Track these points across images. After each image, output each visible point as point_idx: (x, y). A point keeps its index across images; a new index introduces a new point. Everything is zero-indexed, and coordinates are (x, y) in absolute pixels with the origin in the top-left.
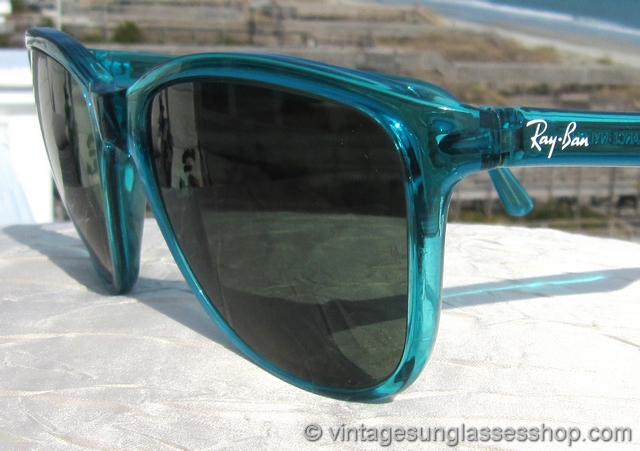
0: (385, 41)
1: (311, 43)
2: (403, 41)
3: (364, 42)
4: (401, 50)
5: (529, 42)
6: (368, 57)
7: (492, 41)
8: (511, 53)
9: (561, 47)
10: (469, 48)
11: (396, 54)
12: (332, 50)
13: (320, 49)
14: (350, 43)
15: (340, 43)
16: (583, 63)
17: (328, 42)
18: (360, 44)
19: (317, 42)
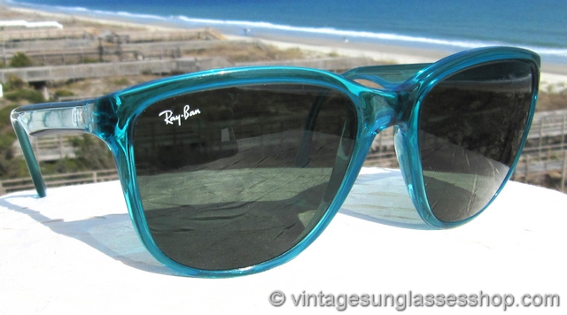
0: (188, 52)
1: (140, 58)
2: (201, 51)
3: (175, 54)
4: (199, 58)
5: (282, 46)
6: (178, 63)
7: (258, 47)
8: (272, 54)
9: (303, 47)
10: (245, 53)
11: (196, 60)
12: (155, 61)
13: (146, 61)
14: (166, 56)
15: (159, 57)
16: (319, 57)
17: (151, 56)
18: (173, 56)
19: (144, 57)
